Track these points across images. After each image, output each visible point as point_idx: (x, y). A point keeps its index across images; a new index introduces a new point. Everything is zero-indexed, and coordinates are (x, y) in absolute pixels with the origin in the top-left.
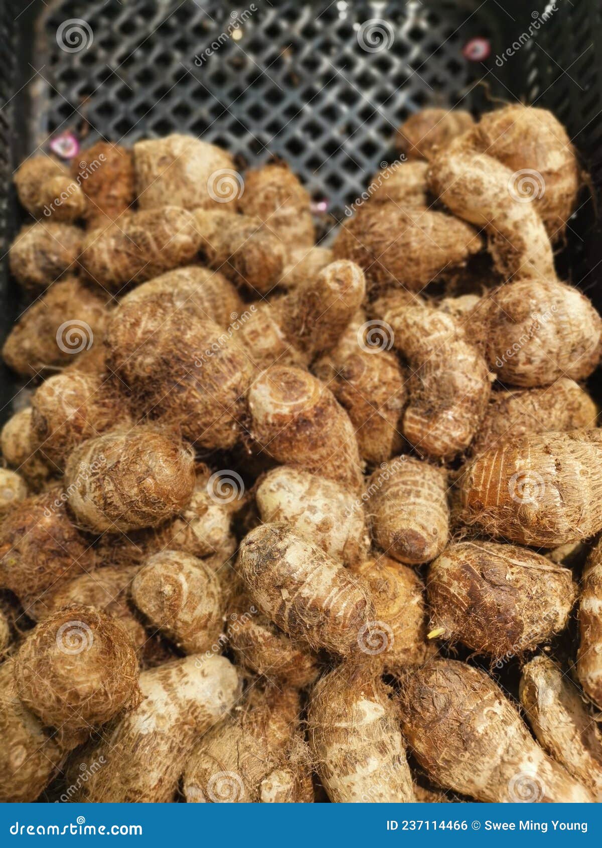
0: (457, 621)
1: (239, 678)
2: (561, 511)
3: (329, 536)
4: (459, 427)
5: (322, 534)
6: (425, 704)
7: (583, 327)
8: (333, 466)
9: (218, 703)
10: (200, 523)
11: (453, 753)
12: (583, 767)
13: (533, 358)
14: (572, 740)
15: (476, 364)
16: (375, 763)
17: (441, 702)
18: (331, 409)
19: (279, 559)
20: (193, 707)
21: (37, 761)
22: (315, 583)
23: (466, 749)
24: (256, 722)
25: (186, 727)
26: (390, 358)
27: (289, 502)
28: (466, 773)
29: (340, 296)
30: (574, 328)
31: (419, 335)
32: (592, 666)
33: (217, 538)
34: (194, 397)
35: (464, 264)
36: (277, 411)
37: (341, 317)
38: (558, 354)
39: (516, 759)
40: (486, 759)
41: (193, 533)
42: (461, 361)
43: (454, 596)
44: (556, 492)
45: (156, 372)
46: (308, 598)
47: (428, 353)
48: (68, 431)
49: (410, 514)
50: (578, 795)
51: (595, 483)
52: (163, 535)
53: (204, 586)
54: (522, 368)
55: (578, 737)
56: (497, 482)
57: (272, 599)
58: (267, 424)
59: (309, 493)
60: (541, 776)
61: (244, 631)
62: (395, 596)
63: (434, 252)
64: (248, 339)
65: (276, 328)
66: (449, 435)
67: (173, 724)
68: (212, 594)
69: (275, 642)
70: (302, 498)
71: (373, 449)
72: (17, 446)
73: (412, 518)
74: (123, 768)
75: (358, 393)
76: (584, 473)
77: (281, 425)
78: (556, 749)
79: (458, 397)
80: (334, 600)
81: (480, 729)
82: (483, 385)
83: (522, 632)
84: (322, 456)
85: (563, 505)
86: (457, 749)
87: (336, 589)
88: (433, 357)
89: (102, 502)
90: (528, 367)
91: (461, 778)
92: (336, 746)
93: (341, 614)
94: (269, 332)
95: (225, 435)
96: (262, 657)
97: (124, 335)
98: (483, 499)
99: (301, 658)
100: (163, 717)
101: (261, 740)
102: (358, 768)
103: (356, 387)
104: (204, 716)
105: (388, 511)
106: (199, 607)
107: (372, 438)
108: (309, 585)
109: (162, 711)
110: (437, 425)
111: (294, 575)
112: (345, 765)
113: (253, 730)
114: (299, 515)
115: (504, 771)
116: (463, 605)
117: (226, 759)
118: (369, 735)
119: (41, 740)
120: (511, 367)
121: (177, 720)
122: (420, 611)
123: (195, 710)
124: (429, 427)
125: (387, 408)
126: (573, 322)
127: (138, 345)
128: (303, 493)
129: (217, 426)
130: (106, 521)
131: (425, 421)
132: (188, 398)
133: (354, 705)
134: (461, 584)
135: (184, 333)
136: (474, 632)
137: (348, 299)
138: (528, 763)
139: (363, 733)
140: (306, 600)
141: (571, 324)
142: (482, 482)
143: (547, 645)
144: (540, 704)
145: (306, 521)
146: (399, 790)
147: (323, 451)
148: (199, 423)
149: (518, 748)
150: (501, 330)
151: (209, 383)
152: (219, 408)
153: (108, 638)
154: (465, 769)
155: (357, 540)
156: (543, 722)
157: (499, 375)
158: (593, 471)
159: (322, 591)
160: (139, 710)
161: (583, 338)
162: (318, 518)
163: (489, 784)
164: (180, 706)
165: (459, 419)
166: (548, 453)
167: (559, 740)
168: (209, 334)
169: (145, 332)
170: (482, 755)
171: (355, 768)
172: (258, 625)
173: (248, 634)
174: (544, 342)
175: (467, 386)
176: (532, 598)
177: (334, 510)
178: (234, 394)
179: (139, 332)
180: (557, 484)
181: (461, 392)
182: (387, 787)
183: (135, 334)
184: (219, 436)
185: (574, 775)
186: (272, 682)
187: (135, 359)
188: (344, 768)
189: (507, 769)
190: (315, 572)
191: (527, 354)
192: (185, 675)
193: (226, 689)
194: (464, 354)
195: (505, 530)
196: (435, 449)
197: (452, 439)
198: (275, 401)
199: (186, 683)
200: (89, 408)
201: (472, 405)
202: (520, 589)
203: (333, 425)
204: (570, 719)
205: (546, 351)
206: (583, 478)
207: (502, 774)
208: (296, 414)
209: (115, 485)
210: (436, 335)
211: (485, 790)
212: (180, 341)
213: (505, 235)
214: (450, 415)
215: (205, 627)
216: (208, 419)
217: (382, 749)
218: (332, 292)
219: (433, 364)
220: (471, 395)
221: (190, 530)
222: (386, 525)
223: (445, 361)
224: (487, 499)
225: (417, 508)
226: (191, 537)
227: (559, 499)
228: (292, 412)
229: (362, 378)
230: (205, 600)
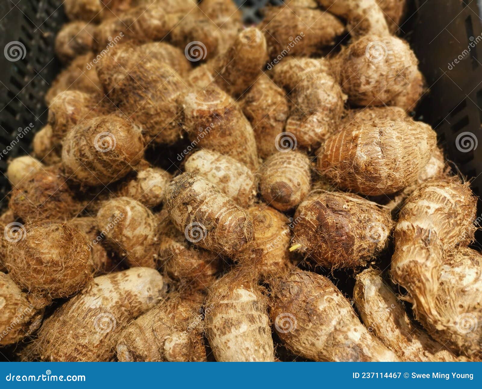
0: (309, 240)
1: (164, 283)
2: (382, 161)
3: (228, 186)
4: (321, 126)
5: (223, 185)
6: (284, 292)
7: (403, 59)
8: (237, 151)
9: (146, 294)
10: (146, 181)
11: (301, 324)
12: (395, 341)
13: (370, 80)
14: (387, 321)
15: (333, 87)
16: (245, 327)
17: (296, 289)
18: (236, 112)
19: (188, 188)
20: (129, 294)
21: (13, 311)
22: (211, 203)
23: (310, 321)
24: (170, 306)
25: (123, 309)
26: (280, 90)
27: (203, 165)
28: (309, 338)
29: (247, 48)
30: (397, 60)
31: (297, 71)
32: (399, 260)
33: (157, 193)
34: (149, 104)
35: (333, 43)
36: (200, 107)
37: (249, 65)
38: (387, 76)
39: (345, 329)
40: (324, 327)
41: (141, 187)
42: (323, 84)
43: (308, 222)
44: (379, 149)
45: (125, 85)
46: (205, 212)
47: (302, 80)
48: (67, 121)
49: (282, 172)
50: (388, 357)
51: (406, 145)
52: (123, 191)
53: (144, 217)
54: (364, 88)
55: (392, 319)
56: (340, 146)
57: (182, 214)
58: (193, 117)
59: (218, 160)
60: (362, 341)
61: (168, 247)
62: (269, 226)
63: (313, 32)
64: (191, 82)
65: (209, 75)
66: (313, 131)
67: (114, 305)
68: (149, 225)
69: (187, 253)
70: (212, 163)
71: (267, 149)
72: (42, 143)
73: (283, 175)
74: (75, 329)
75: (258, 110)
76: (398, 138)
77: (201, 117)
78: (376, 328)
79: (320, 106)
80: (223, 215)
81: (321, 308)
82: (338, 101)
83: (353, 244)
84: (229, 143)
85: (383, 157)
86: (304, 320)
87: (225, 209)
88: (305, 83)
89: (79, 154)
90: (367, 87)
91: (306, 343)
92: (219, 316)
93: (227, 223)
94: (205, 77)
95: (169, 132)
96: (178, 264)
97: (106, 60)
98: (331, 159)
99: (205, 266)
100: (107, 299)
101: (171, 315)
102: (233, 329)
103: (256, 106)
104: (136, 302)
105: (268, 173)
106: (138, 229)
107: (266, 140)
108: (207, 203)
109: (107, 295)
110: (306, 125)
111: (198, 197)
112: (224, 328)
113: (167, 310)
114: (209, 172)
115: (336, 336)
116: (314, 227)
117: (145, 325)
118: (243, 309)
119: (18, 299)
120: (356, 88)
121: (117, 302)
122: (287, 238)
123: (130, 298)
124: (300, 126)
125: (276, 120)
126: (397, 56)
127: (115, 67)
128: (213, 160)
129: (163, 125)
130: (82, 170)
131: (298, 123)
132: (145, 104)
133: (235, 291)
134: (313, 213)
135: (145, 63)
136: (320, 246)
137: (253, 50)
138: (355, 333)
139: (238, 309)
140: (204, 213)
141: (395, 57)
142: (330, 148)
143: (373, 261)
144: (365, 295)
145: (213, 176)
146: (261, 347)
147: (230, 139)
148: (152, 121)
149: (348, 322)
150: (350, 63)
151: (160, 96)
152: (165, 112)
153: (70, 235)
154: (309, 335)
155: (247, 192)
156: (367, 309)
157: (349, 96)
158: (406, 137)
159: (215, 207)
160: (91, 293)
161: (404, 66)
162: (221, 174)
163: (325, 346)
164: (120, 294)
165: (321, 120)
166: (375, 126)
167: (378, 320)
168: (162, 67)
169: (119, 59)
170: (322, 324)
171: (230, 330)
172: (177, 242)
173: (170, 248)
174: (377, 68)
175: (326, 99)
176: (361, 222)
177: (232, 170)
178: (175, 104)
179: (116, 59)
180: (380, 144)
181: (323, 104)
182: (252, 344)
183: (113, 60)
184: (166, 133)
185: (389, 346)
186: (183, 282)
187: (112, 76)
188: (223, 330)
189: (339, 335)
190: (212, 197)
191: (366, 77)
192: (127, 276)
193: (153, 288)
194: (325, 80)
195: (345, 180)
196: (304, 141)
197: (316, 134)
198: (198, 102)
199: (127, 281)
200: (82, 109)
201: (330, 113)
202: (353, 215)
203: (237, 122)
204: (386, 306)
205: (379, 74)
206: (398, 141)
207: (335, 339)
208: (212, 110)
209: (87, 142)
210: (308, 70)
211: (322, 351)
212: (142, 67)
213: (357, 19)
214: (314, 118)
215: (142, 244)
216: (157, 119)
217: (252, 319)
218: (243, 45)
219: (305, 87)
220: (329, 106)
221: (139, 185)
222: (267, 181)
223: (312, 84)
224: (333, 159)
225: (287, 170)
226: (140, 190)
227: (380, 153)
228: (209, 108)
229: (260, 100)
230: (143, 226)
